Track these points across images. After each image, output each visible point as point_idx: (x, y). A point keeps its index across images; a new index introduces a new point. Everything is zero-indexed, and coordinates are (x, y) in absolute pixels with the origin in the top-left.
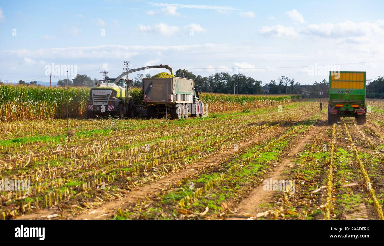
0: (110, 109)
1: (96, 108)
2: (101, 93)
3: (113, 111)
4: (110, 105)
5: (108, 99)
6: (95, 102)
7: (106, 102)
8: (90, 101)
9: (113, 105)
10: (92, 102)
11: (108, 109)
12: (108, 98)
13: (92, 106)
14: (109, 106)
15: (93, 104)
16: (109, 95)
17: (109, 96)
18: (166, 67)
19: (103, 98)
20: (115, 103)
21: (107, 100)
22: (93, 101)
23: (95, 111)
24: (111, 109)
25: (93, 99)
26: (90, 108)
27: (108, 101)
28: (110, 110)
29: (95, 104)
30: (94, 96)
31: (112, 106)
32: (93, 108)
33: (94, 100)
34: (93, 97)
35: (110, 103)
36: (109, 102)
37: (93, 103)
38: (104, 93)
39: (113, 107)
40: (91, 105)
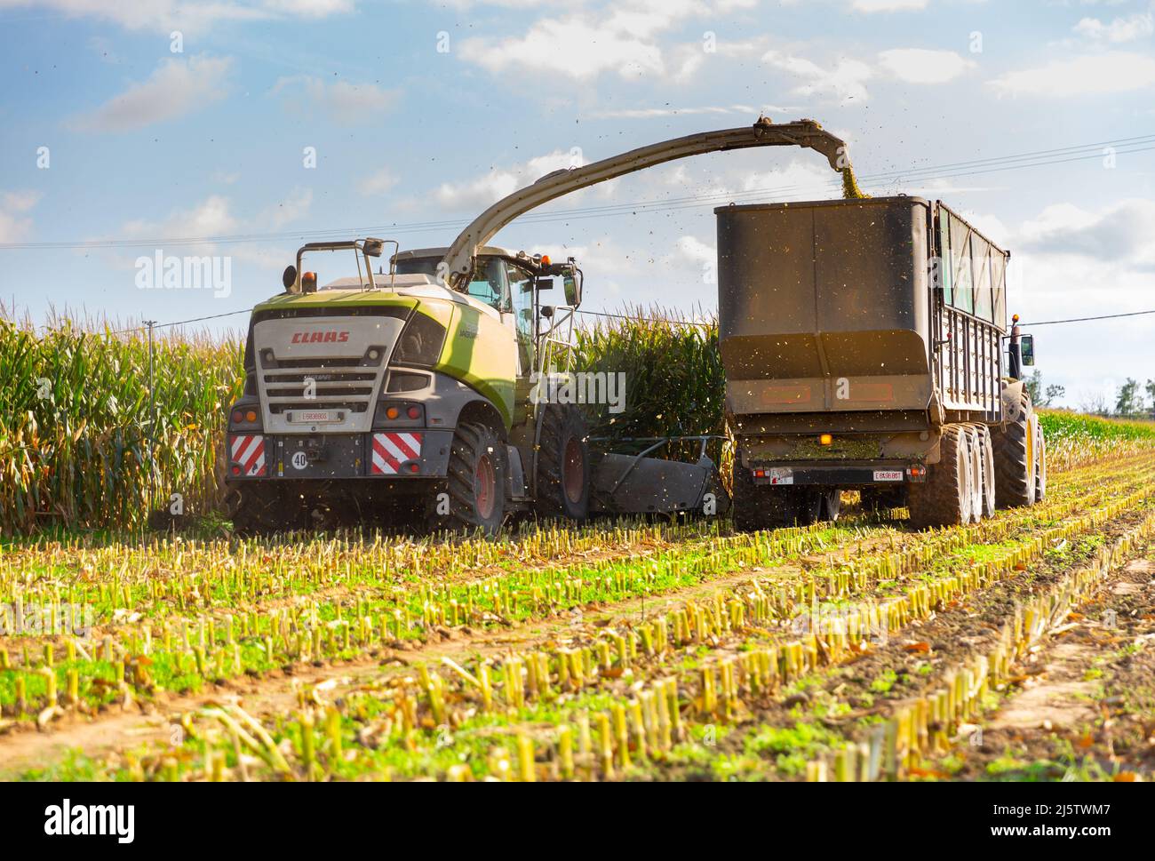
0: (390, 459)
1: (288, 461)
2: (318, 337)
3: (410, 473)
4: (392, 433)
5: (375, 385)
6: (275, 409)
7: (362, 407)
8: (242, 409)
9: (411, 430)
10: (257, 409)
11: (377, 459)
12: (372, 376)
13: (257, 441)
14: (381, 438)
15: (260, 432)
16: (380, 350)
17: (378, 362)
18: (805, 134)
19: (336, 377)
20: (432, 415)
21: (368, 391)
22: (266, 401)
23: (281, 482)
24: (402, 458)
25: (263, 387)
26: (243, 460)
27: (372, 399)
28: (388, 470)
29: (275, 424)
30: (266, 364)
31: (407, 438)
32: (261, 461)
33: (271, 393)
34: (261, 373)
35: (393, 412)
36: (384, 405)
37: (259, 418)
38: (344, 338)
39: (416, 446)
40: (250, 435)
